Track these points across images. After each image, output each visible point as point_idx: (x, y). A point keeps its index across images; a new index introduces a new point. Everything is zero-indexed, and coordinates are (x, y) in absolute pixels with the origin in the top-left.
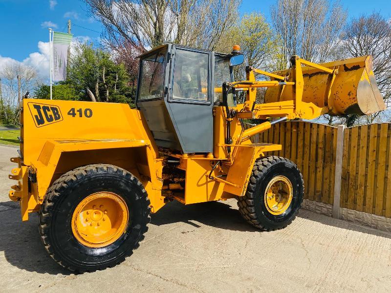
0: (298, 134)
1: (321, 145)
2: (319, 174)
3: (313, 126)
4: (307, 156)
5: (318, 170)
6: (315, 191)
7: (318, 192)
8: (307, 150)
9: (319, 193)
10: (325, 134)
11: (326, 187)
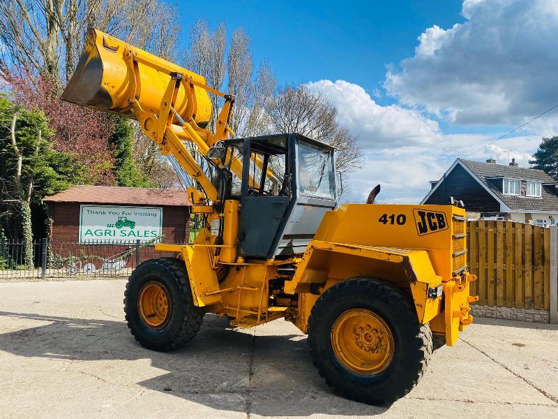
0: (495, 235)
1: (528, 247)
2: (528, 279)
3: (517, 226)
4: (510, 259)
5: (526, 273)
6: (524, 297)
7: (528, 298)
8: (509, 252)
9: (528, 300)
10: (533, 235)
11: (538, 291)
